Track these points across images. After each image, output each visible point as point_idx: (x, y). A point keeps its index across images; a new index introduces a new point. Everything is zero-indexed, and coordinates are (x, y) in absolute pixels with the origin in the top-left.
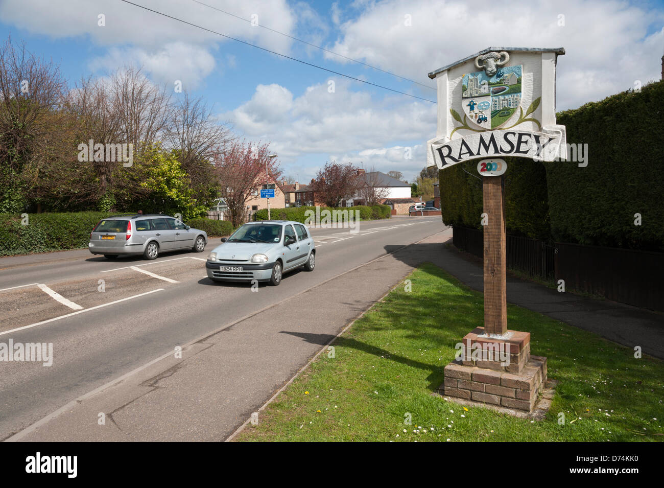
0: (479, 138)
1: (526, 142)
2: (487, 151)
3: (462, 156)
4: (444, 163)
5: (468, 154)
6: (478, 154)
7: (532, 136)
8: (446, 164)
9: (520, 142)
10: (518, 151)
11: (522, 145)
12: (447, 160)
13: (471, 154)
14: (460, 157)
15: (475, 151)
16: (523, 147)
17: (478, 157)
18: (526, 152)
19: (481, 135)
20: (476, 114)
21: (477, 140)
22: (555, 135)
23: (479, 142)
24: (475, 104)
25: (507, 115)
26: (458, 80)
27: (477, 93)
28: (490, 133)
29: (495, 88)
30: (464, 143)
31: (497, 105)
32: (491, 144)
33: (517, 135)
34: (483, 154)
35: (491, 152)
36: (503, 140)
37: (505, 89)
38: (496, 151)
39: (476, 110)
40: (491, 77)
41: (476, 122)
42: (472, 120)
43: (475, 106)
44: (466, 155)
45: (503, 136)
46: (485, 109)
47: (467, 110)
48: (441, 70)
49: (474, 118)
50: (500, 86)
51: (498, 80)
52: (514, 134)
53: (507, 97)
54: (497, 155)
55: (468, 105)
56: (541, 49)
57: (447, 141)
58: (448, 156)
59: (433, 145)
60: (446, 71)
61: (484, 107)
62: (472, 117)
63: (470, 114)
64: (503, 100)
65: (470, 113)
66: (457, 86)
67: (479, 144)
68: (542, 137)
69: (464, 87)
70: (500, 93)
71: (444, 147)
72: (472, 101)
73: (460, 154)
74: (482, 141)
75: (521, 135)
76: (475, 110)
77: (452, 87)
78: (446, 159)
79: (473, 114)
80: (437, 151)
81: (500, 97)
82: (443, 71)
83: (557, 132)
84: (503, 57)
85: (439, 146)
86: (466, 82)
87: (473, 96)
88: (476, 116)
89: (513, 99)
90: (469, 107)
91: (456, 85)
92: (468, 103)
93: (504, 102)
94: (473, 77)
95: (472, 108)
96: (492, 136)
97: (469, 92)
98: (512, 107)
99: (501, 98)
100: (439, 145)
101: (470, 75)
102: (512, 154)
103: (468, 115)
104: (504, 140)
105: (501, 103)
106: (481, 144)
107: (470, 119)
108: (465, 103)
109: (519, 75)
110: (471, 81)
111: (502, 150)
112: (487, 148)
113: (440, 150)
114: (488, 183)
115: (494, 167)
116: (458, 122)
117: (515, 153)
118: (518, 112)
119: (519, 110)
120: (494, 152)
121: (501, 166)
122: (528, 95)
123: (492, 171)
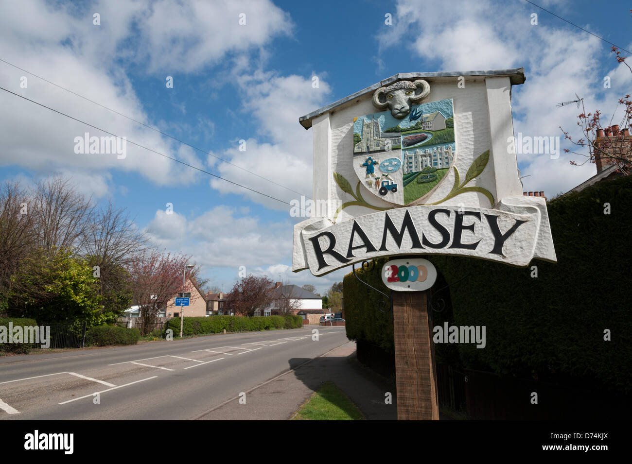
0: (384, 219)
1: (471, 228)
2: (399, 242)
3: (353, 252)
4: (322, 264)
5: (365, 249)
6: (383, 248)
7: (483, 217)
8: (326, 265)
9: (459, 227)
10: (457, 244)
11: (465, 233)
12: (327, 258)
13: (370, 248)
14: (350, 254)
15: (376, 243)
16: (466, 237)
18: (473, 246)
19: (387, 215)
20: (376, 179)
21: (379, 223)
22: (526, 215)
23: (383, 226)
24: (375, 163)
25: (432, 181)
26: (346, 129)
27: (378, 145)
28: (403, 212)
29: (408, 136)
30: (356, 228)
31: (414, 164)
32: (406, 232)
33: (453, 216)
34: (392, 248)
35: (407, 246)
36: (427, 223)
38: (416, 244)
39: (377, 173)
40: (401, 119)
41: (377, 193)
42: (371, 190)
43: (375, 167)
44: (361, 250)
45: (427, 216)
46: (393, 171)
47: (361, 173)
48: (320, 113)
49: (373, 186)
50: (417, 133)
51: (413, 124)
52: (448, 212)
53: (429, 151)
54: (417, 251)
55: (364, 165)
56: (484, 72)
57: (327, 226)
58: (330, 251)
59: (304, 232)
60: (328, 114)
61: (390, 168)
62: (370, 184)
63: (367, 180)
64: (422, 156)
65: (367, 177)
66: (344, 137)
67: (383, 230)
68: (502, 218)
69: (356, 136)
70: (416, 145)
71: (322, 234)
72: (370, 159)
73: (351, 248)
74: (389, 224)
75: (461, 215)
76: (375, 173)
77: (337, 139)
78: (325, 256)
79: (372, 179)
80: (311, 243)
81: (417, 150)
82: (322, 114)
83: (531, 210)
84: (420, 88)
85: (313, 234)
86: (360, 128)
87: (371, 150)
88: (377, 184)
89: (440, 154)
90: (365, 169)
91: (344, 135)
92: (363, 162)
93: (424, 158)
94: (369, 121)
95: (370, 171)
96: (407, 217)
97: (364, 145)
98: (439, 167)
99: (420, 152)
100: (313, 232)
101: (365, 118)
102: (446, 250)
104: (429, 224)
105: (420, 160)
106: (388, 231)
107: (367, 187)
108: (358, 162)
109: (448, 115)
110: (368, 126)
111: (426, 242)
112: (398, 238)
113: (315, 240)
114: (402, 305)
115: (412, 274)
116: (348, 195)
117: (451, 247)
118: (450, 177)
119: (452, 173)
120: (412, 246)
121: (425, 273)
122: (467, 148)
123: (408, 282)
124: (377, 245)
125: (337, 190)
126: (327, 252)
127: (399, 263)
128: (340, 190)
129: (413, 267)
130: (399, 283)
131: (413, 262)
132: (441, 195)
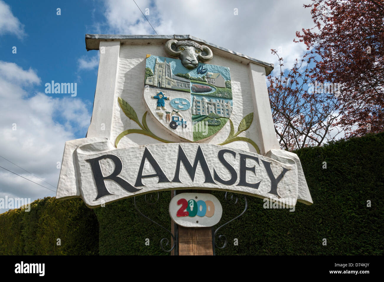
0: (177, 151)
1: (253, 170)
2: (192, 176)
3: (143, 181)
4: (102, 192)
5: (156, 179)
6: (176, 179)
7: (261, 162)
8: (106, 193)
9: (243, 168)
10: (243, 183)
11: (248, 173)
12: (109, 185)
13: (163, 178)
14: (139, 183)
15: (170, 174)
16: (250, 177)
17: (176, 185)
18: (256, 186)
19: (180, 147)
20: (167, 113)
21: (172, 153)
22: (288, 165)
23: (176, 157)
24: (166, 99)
25: (217, 126)
26: (135, 62)
27: (169, 84)
28: (196, 146)
29: (196, 85)
30: (147, 155)
31: (201, 108)
32: (199, 166)
33: (238, 157)
34: (185, 181)
35: (200, 181)
36: (217, 160)
37: (210, 90)
38: (208, 179)
39: (167, 107)
40: (190, 69)
41: (167, 126)
42: (161, 121)
43: (166, 103)
44: (151, 179)
45: (216, 154)
46: (183, 110)
47: (152, 105)
48: (111, 38)
49: (164, 118)
50: (203, 84)
51: (200, 76)
52: (234, 154)
53: (213, 101)
54: (209, 185)
55: (155, 98)
57: (110, 148)
58: (114, 177)
59: (79, 151)
60: (119, 43)
61: (180, 106)
62: (161, 116)
63: (157, 111)
64: (208, 103)
65: (157, 109)
66: (133, 69)
67: (176, 161)
68: (274, 165)
69: (148, 70)
70: (203, 93)
71: (104, 157)
72: (161, 93)
73: (140, 177)
74: (182, 157)
75: (243, 157)
76: (165, 108)
77: (125, 68)
78: (107, 183)
79: (161, 111)
80: (88, 165)
81: (204, 98)
82: (113, 40)
83: (291, 161)
84: (206, 52)
85: (92, 155)
86: (153, 65)
87: (163, 86)
88: (168, 117)
89: (223, 106)
90: (155, 101)
91: (132, 67)
92: (154, 95)
93: (209, 106)
94: (161, 62)
95: (160, 103)
96: (199, 151)
97: (156, 80)
98: (222, 115)
99: (206, 100)
100: (92, 153)
101: (158, 59)
102: (235, 187)
103: (154, 111)
104: (219, 161)
105: (206, 106)
106: (181, 164)
107: (158, 118)
108: (149, 94)
109: (227, 79)
110: (160, 66)
111: (217, 178)
112: (191, 172)
113: (94, 164)
114: (188, 242)
115: (201, 208)
116: (132, 122)
117: (238, 185)
118: (227, 126)
119: (228, 123)
120: (204, 181)
121: (213, 208)
122: (238, 107)
123: (197, 218)
124: (170, 176)
125: (121, 115)
126: (109, 178)
127: (188, 197)
128: (124, 116)
129: (202, 202)
130: (188, 218)
131: (202, 197)
132: (220, 139)
